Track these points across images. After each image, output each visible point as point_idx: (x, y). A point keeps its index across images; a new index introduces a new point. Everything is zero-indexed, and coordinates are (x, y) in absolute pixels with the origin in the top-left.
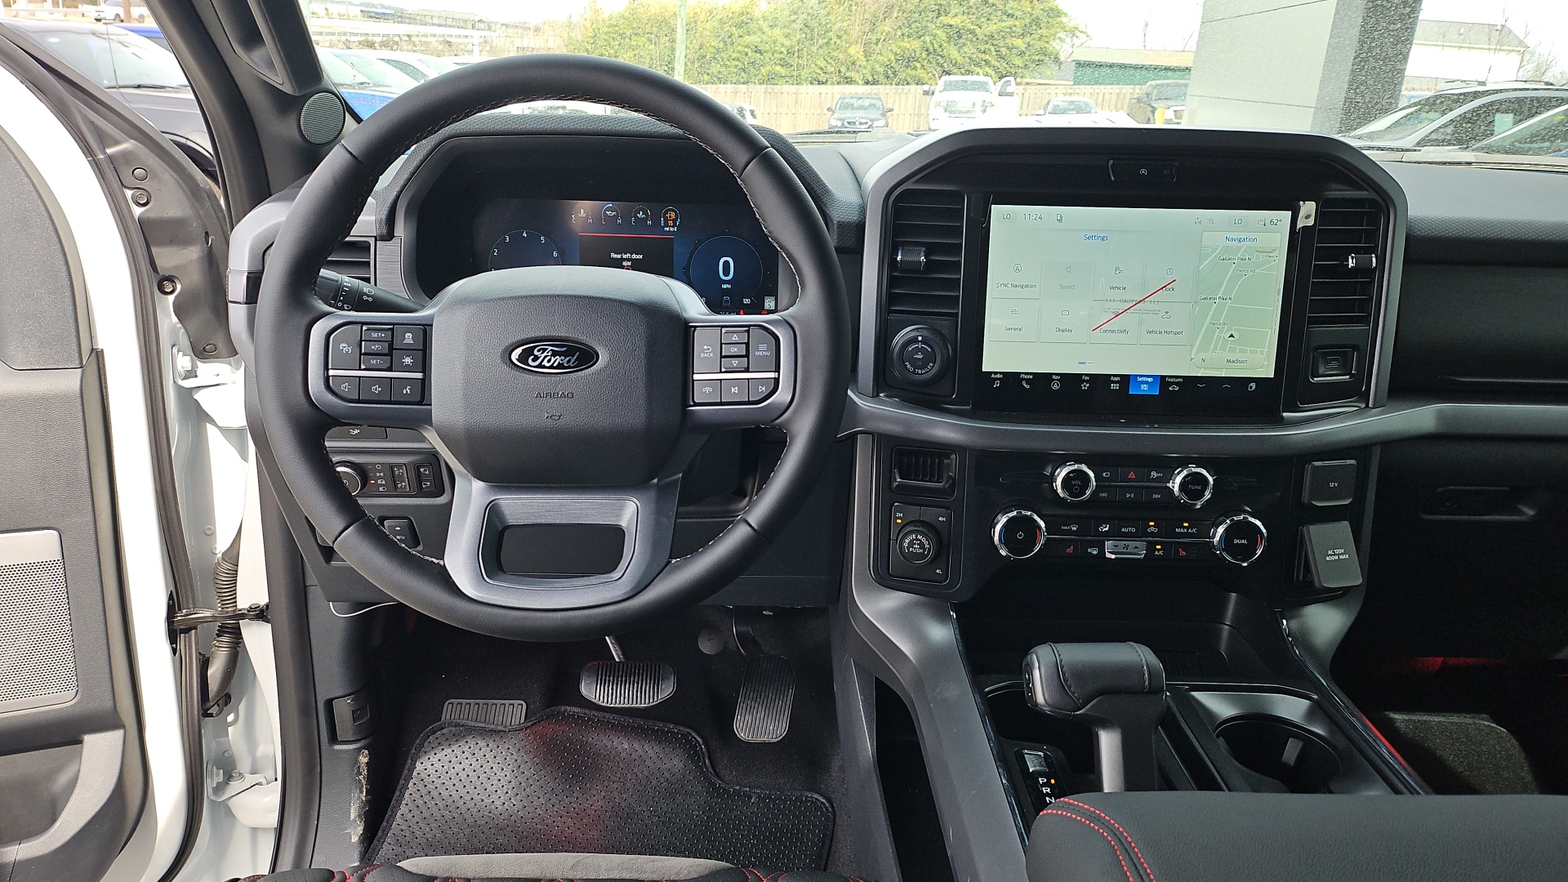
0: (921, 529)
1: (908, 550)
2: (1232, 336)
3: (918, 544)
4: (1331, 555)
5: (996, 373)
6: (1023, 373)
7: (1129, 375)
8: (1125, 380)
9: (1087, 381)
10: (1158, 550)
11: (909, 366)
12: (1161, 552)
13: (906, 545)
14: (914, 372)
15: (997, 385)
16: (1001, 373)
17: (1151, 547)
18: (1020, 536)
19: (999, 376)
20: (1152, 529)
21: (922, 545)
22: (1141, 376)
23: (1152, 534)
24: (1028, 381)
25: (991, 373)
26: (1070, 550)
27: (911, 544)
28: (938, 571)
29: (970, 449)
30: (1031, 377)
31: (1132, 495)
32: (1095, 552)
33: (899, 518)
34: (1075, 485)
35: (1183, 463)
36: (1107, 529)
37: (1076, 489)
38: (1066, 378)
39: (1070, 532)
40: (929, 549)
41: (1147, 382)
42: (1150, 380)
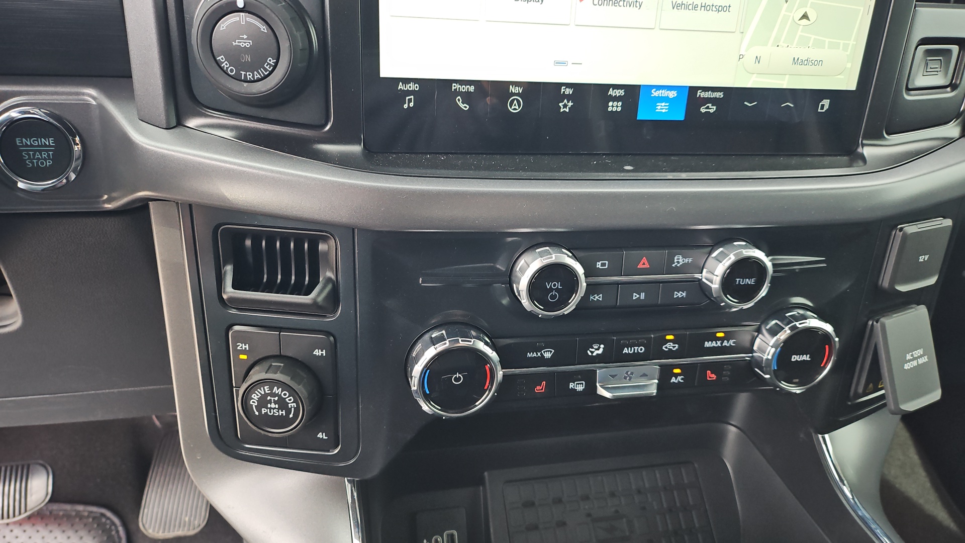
0: (279, 376)
1: (260, 412)
2: (805, 16)
3: (275, 402)
4: (910, 361)
5: (406, 81)
6: (456, 81)
7: (640, 86)
8: (632, 93)
9: (569, 98)
10: (676, 375)
11: (225, 65)
12: (680, 378)
13: (254, 402)
14: (237, 78)
15: (409, 103)
16: (415, 81)
17: (665, 373)
18: (457, 379)
19: (412, 87)
20: (670, 346)
21: (282, 404)
22: (659, 87)
23: (670, 354)
24: (467, 97)
25: (397, 81)
26: (540, 389)
27: (263, 402)
28: (320, 435)
29: (360, 230)
30: (472, 89)
31: (643, 296)
32: (580, 388)
33: (244, 352)
34: (551, 289)
35: (724, 238)
36: (600, 351)
37: (553, 297)
38: (533, 90)
39: (542, 361)
40: (297, 410)
41: (665, 99)
42: (672, 94)
